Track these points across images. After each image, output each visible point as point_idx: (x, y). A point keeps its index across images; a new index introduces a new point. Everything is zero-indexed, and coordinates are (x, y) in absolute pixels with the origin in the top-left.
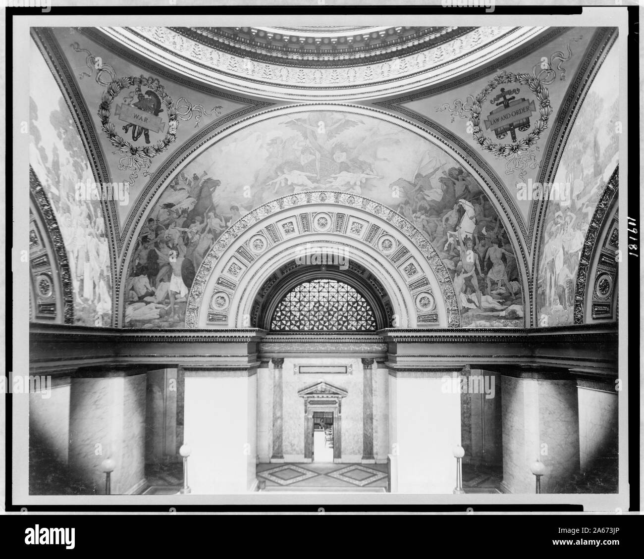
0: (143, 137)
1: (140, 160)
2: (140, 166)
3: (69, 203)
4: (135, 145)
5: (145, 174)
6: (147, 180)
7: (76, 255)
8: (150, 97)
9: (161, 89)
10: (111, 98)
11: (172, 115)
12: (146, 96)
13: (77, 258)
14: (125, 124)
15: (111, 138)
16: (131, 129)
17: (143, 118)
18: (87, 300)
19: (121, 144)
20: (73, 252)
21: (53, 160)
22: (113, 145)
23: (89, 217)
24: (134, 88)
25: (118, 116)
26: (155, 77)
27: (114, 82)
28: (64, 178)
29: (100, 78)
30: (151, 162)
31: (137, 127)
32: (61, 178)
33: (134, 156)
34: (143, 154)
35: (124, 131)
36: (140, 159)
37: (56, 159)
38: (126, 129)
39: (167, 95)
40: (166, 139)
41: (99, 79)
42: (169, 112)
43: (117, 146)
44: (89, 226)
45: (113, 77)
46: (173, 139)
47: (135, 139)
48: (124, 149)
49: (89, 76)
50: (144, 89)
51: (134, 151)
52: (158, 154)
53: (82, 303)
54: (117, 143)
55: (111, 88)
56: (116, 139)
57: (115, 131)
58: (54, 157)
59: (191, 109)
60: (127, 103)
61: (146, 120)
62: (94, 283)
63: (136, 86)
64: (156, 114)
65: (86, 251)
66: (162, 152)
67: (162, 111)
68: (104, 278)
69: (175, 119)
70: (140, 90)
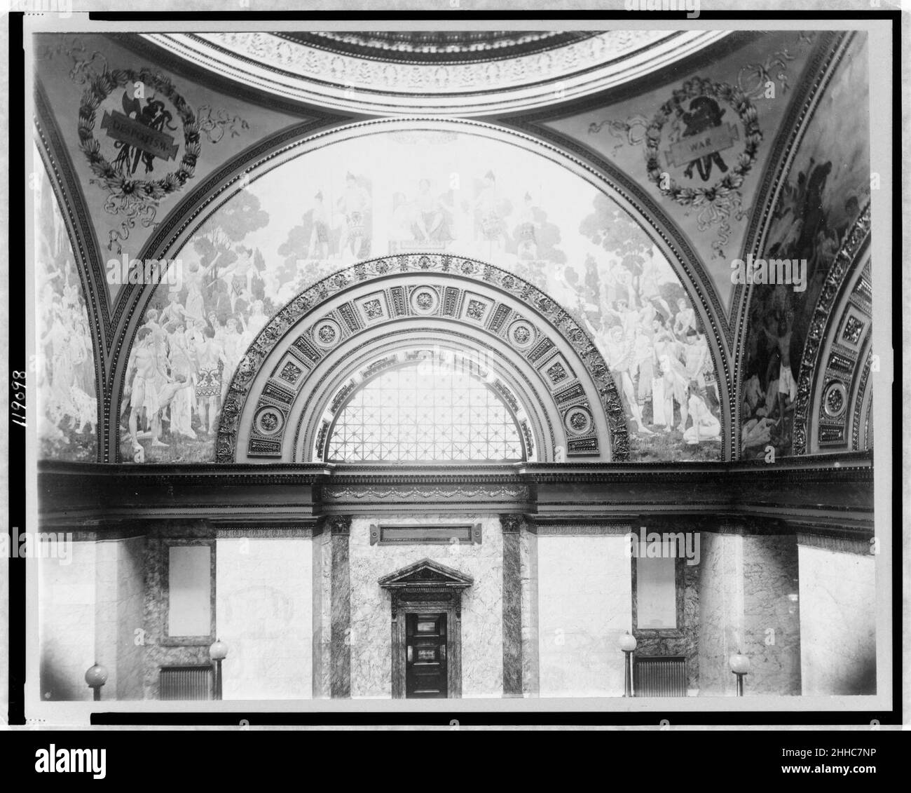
0: (715, 167)
1: (725, 202)
2: (727, 209)
3: (618, 314)
4: (708, 186)
5: (739, 217)
6: (745, 223)
7: (634, 372)
8: (699, 108)
9: (707, 85)
10: (654, 150)
11: (739, 106)
12: (694, 111)
13: (637, 376)
14: (685, 168)
15: (676, 198)
16: (695, 170)
17: (704, 143)
18: (661, 427)
19: (691, 197)
20: (628, 371)
21: (588, 275)
22: (682, 204)
23: (660, 317)
24: (673, 116)
25: (672, 165)
26: (689, 78)
27: (648, 129)
28: (606, 286)
29: (634, 137)
30: (740, 194)
31: (702, 160)
32: (602, 289)
33: (715, 201)
34: (725, 191)
35: (688, 177)
36: (723, 200)
37: (591, 270)
38: (689, 173)
39: (718, 85)
40: (748, 145)
41: (632, 140)
42: (735, 106)
43: (687, 203)
44: (661, 328)
45: (644, 123)
46: (759, 138)
47: (705, 177)
48: (697, 201)
49: (621, 146)
50: (686, 106)
51: (711, 195)
52: (746, 177)
53: (651, 432)
54: (686, 198)
55: (651, 139)
56: (683, 194)
57: (678, 185)
58: (588, 269)
59: (764, 72)
60: (675, 141)
61: (708, 142)
62: (675, 402)
63: (675, 111)
64: (718, 122)
65: (655, 363)
66: (750, 168)
67: (724, 111)
68: (699, 393)
69: (748, 106)
70: (681, 111)
